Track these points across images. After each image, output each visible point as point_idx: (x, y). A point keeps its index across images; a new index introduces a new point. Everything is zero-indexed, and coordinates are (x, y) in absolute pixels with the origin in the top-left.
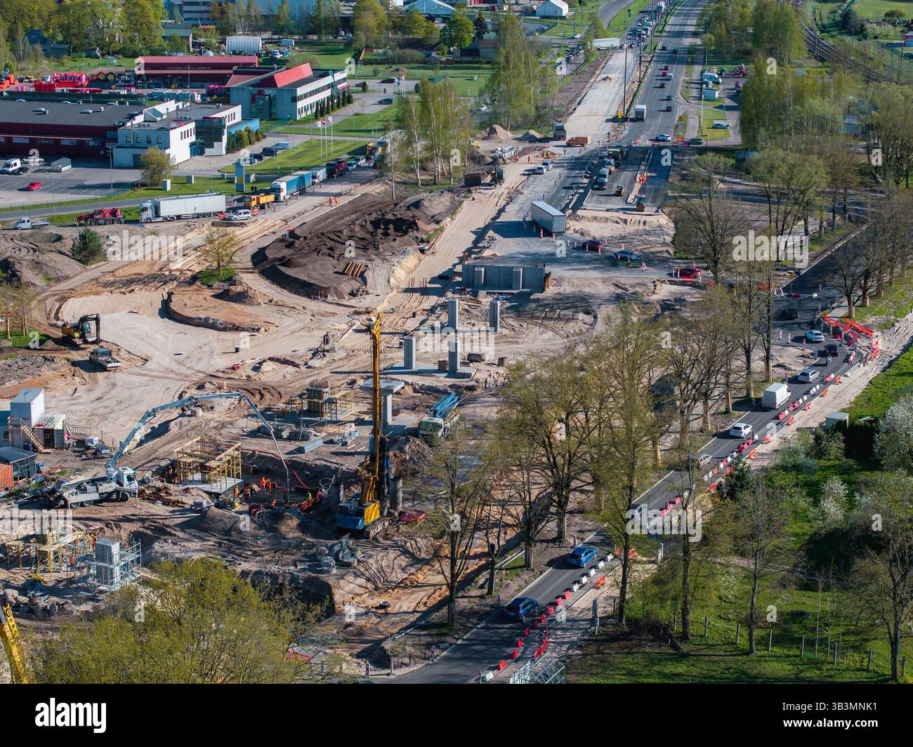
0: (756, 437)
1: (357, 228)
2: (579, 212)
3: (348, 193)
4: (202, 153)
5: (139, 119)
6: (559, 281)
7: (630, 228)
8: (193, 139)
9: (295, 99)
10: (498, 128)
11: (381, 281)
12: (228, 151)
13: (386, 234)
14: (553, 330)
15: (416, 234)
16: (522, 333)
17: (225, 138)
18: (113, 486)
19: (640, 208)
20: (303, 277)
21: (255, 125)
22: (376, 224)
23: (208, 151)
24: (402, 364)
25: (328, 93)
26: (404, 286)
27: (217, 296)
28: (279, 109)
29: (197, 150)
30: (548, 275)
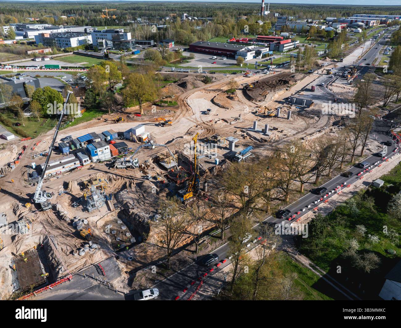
0: (345, 183)
1: (274, 81)
2: (333, 84)
3: (280, 71)
4: (256, 58)
5: (243, 49)
6: (316, 105)
7: (345, 90)
8: (254, 55)
9: (284, 47)
10: (327, 58)
11: (270, 98)
12: (262, 58)
13: (280, 84)
14: (305, 121)
15: (287, 85)
16: (296, 121)
17: (261, 55)
18: (131, 164)
19: (350, 84)
20: (250, 95)
21: (271, 52)
22: (279, 81)
23: (257, 58)
24: (253, 128)
25: (293, 46)
26: (275, 100)
27: (227, 97)
28: (280, 49)
29: (255, 57)
30: (313, 103)
